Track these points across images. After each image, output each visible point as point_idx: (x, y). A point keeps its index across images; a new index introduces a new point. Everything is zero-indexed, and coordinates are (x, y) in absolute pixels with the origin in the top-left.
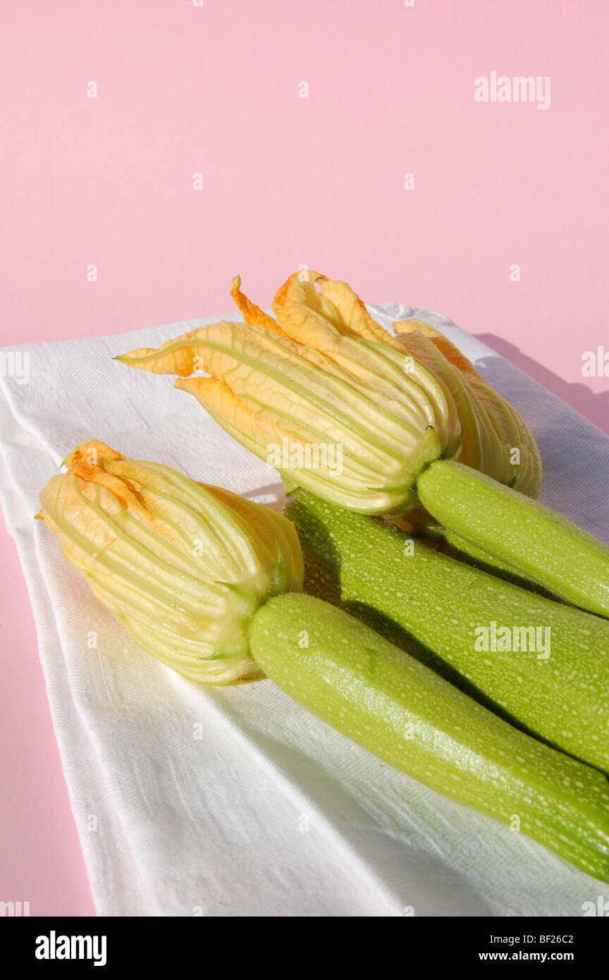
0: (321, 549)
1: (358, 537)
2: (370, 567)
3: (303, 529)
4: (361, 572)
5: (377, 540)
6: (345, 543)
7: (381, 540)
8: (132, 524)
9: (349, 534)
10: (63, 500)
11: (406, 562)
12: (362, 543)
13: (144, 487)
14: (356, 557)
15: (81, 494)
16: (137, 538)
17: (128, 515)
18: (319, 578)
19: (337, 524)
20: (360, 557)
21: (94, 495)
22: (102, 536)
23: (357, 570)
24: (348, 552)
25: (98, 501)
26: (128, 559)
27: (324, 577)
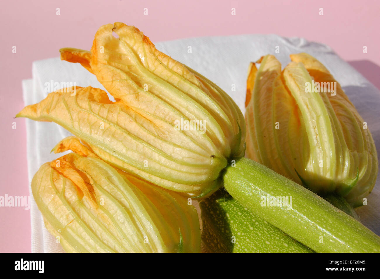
0: (220, 224)
1: (244, 219)
2: (249, 245)
3: (210, 207)
4: (243, 247)
5: (257, 223)
6: (235, 222)
7: (259, 224)
8: (84, 210)
9: (238, 216)
10: (43, 188)
11: (273, 246)
12: (246, 225)
13: (95, 182)
14: (241, 235)
15: (54, 185)
16: (87, 222)
17: (82, 203)
18: (217, 244)
19: (232, 206)
20: (243, 236)
21: (62, 186)
22: (65, 217)
23: (241, 245)
24: (236, 230)
25: (64, 192)
26: (80, 236)
27: (220, 245)
